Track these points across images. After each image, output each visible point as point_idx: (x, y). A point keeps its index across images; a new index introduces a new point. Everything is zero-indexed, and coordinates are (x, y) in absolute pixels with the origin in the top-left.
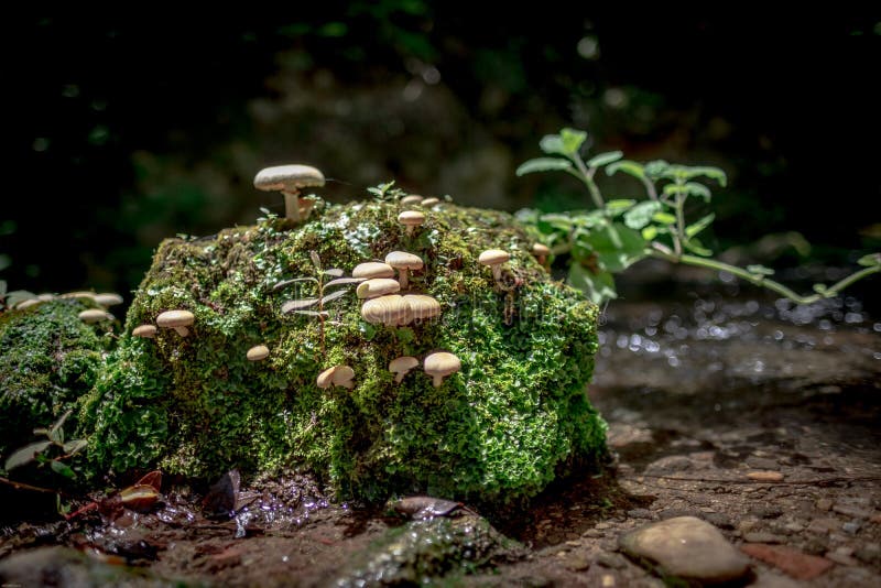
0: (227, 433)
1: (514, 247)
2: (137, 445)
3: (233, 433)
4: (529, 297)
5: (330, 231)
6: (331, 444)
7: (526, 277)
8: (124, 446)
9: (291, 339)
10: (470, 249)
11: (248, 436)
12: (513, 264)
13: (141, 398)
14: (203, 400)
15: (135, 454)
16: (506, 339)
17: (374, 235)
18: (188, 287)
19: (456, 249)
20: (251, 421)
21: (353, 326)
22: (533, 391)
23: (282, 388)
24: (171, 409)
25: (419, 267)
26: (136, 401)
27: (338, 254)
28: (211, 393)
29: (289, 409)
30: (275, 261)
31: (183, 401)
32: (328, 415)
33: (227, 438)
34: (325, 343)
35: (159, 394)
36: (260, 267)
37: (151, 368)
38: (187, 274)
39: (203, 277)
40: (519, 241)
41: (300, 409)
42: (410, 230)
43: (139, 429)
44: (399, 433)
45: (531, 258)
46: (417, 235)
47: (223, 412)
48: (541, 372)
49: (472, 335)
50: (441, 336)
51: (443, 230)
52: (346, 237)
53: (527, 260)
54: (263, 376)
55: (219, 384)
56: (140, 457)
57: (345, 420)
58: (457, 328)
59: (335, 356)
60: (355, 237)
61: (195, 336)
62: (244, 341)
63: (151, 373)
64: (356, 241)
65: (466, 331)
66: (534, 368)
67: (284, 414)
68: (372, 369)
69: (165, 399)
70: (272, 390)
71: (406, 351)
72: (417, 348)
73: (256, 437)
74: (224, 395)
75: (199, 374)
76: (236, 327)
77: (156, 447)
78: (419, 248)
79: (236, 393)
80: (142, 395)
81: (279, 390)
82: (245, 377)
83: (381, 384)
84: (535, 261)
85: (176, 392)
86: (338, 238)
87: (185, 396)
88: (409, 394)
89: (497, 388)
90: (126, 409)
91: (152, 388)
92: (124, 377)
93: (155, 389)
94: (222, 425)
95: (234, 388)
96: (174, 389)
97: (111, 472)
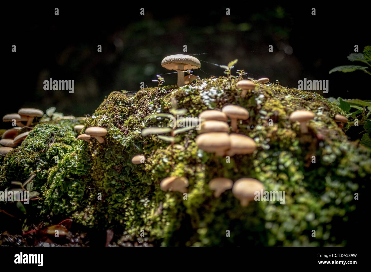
0: (113, 205)
1: (320, 113)
2: (66, 201)
3: (116, 206)
4: (328, 150)
5: (192, 90)
6: (166, 229)
7: (328, 135)
8: (60, 200)
9: (157, 155)
10: (286, 110)
11: (124, 210)
12: (318, 125)
13: (75, 174)
14: (103, 182)
15: (64, 206)
16: (305, 179)
17: (219, 95)
18: (113, 116)
19: (274, 109)
20: (128, 200)
21: (194, 151)
22: (324, 225)
23: (149, 184)
24: (88, 184)
25: (245, 118)
26: (72, 175)
27: (194, 104)
28: (108, 179)
29: (150, 198)
30: (158, 106)
31: (95, 180)
32: (169, 209)
33: (112, 208)
34: (174, 159)
35: (84, 174)
36: (150, 108)
37: (84, 159)
38: (115, 110)
39: (123, 112)
40: (325, 110)
41: (155, 200)
42: (244, 93)
43: (69, 192)
44: (208, 235)
45: (333, 122)
46: (249, 97)
47: (113, 192)
48: (332, 211)
49: (278, 171)
50: (254, 168)
51: (268, 96)
52: (201, 95)
53: (329, 123)
54: (139, 174)
55: (115, 174)
56: (66, 208)
57: (178, 214)
58: (267, 164)
59: (179, 170)
60: (207, 94)
61: (106, 144)
62: (134, 151)
63: (83, 161)
64: (206, 97)
65: (274, 168)
66: (326, 206)
67: (145, 202)
68: (200, 183)
69: (87, 177)
70: (143, 184)
71: (226, 174)
72: (235, 174)
73: (128, 211)
74: (116, 181)
75: (104, 166)
76: (130, 142)
77: (75, 204)
78: (248, 105)
79: (124, 182)
80: (75, 173)
81: (147, 185)
82: (131, 173)
83: (204, 195)
84: (335, 125)
85: (92, 175)
86: (197, 95)
87: (96, 178)
88: (222, 207)
89: (293, 217)
90: (65, 179)
91: (81, 170)
92: (69, 161)
93: (83, 171)
94: (111, 199)
95: (123, 178)
96: (92, 173)
97: (51, 213)
